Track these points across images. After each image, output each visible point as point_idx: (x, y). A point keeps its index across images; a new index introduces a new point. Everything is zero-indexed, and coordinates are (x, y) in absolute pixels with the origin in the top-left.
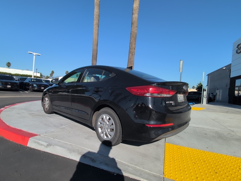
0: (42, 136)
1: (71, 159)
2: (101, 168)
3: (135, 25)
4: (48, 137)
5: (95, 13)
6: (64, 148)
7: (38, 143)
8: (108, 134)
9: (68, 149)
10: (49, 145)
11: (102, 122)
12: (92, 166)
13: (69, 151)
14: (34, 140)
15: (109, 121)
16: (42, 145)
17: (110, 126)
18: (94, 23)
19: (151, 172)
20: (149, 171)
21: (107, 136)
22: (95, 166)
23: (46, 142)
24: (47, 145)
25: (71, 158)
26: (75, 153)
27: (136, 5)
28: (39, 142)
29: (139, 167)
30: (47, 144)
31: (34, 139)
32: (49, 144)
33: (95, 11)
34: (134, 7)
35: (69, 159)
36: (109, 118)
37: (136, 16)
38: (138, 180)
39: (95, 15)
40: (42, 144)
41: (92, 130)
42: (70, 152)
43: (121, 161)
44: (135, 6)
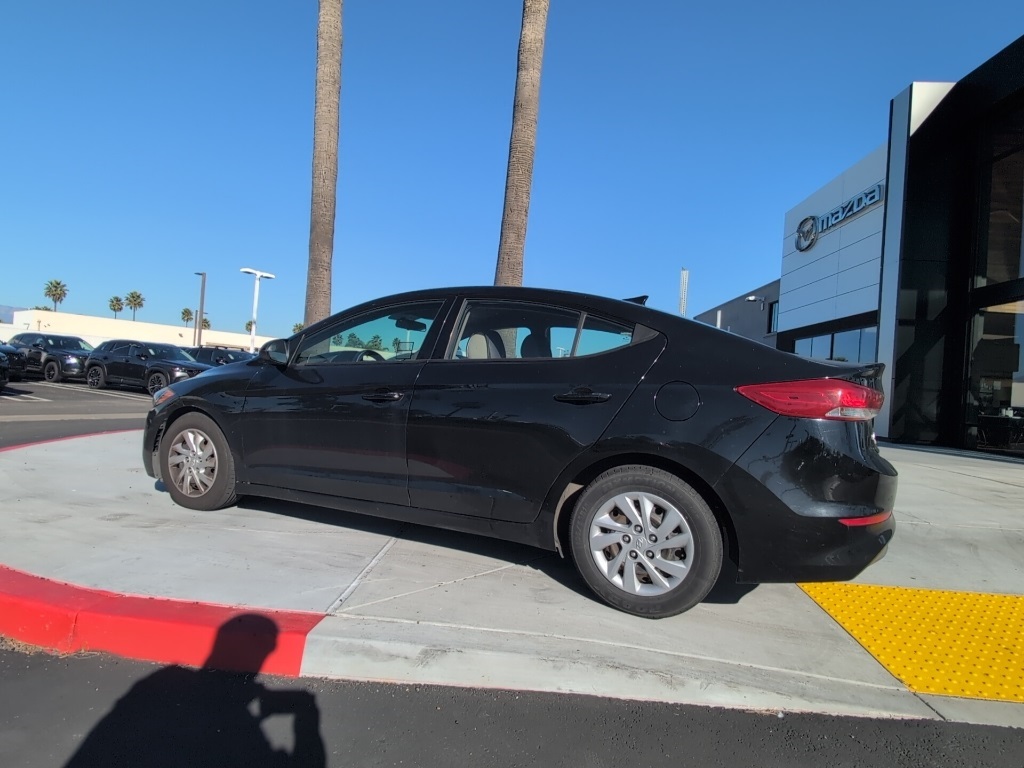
0: (345, 615)
1: (568, 692)
2: (712, 706)
3: (531, 112)
4: (380, 619)
5: (323, 28)
6: (515, 651)
7: (370, 653)
8: (656, 568)
9: (539, 654)
10: (433, 652)
11: (619, 525)
12: (671, 702)
13: (550, 663)
14: (340, 639)
15: (658, 518)
16: (392, 657)
17: (667, 538)
18: (320, 73)
19: (866, 684)
20: (859, 683)
21: (647, 580)
22: (686, 701)
23: (413, 642)
24: (425, 653)
25: (565, 690)
26: (582, 666)
27: (534, 32)
28: (371, 647)
29: (819, 673)
30: (420, 648)
31: (333, 639)
32: (434, 646)
33: (322, 19)
34: (527, 39)
35: (554, 694)
36: (655, 505)
37: (532, 76)
38: (861, 716)
39: (325, 36)
40: (394, 652)
41: (512, 565)
42: (554, 667)
43: (754, 666)
44: (533, 36)
